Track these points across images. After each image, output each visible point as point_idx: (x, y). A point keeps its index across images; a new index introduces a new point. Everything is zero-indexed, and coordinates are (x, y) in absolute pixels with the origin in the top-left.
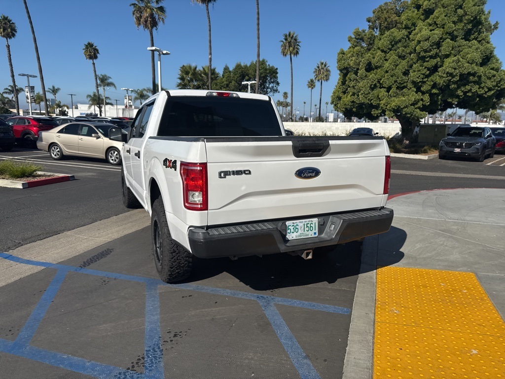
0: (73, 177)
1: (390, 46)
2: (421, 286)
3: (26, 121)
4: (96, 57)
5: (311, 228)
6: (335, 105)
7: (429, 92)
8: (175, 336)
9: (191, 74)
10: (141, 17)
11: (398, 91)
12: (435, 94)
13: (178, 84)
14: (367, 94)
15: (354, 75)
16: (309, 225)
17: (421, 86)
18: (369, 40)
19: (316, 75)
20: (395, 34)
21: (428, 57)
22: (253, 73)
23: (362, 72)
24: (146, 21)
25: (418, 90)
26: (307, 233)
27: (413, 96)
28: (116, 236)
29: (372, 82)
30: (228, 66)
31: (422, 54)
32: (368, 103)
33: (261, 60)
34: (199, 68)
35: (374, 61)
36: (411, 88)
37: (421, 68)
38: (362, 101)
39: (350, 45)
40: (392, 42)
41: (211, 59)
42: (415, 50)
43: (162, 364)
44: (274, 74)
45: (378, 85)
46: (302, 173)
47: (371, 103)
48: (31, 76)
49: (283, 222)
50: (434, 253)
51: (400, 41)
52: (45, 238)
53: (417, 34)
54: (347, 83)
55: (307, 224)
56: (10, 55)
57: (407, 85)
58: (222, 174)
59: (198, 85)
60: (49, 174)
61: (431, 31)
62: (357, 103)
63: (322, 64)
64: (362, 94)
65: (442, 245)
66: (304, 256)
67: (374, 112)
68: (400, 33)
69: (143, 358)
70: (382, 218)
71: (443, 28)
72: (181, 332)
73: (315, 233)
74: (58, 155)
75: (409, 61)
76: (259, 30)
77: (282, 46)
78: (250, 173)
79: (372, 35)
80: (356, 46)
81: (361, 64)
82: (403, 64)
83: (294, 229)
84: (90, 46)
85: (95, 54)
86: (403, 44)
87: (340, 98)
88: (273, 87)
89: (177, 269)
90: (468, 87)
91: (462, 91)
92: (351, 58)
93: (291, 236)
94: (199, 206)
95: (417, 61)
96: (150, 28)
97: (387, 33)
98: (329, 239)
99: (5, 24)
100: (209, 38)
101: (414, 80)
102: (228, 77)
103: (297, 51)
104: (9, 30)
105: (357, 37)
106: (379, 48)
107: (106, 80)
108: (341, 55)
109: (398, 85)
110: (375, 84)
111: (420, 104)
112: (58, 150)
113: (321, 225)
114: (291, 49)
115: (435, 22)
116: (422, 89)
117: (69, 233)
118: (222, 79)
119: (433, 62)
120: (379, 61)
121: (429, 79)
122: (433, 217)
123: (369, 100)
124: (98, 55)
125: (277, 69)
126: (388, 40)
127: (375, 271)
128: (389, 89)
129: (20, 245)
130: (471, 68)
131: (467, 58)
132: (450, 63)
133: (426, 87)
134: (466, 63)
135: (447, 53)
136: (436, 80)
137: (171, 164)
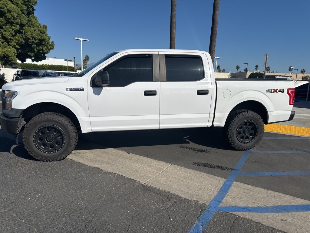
7: (15, 47)
12: (18, 48)
21: (15, 23)
31: (12, 20)
71: (17, 6)
90: (41, 47)
91: (37, 49)
130: (44, 37)
131: (39, 30)
132: (33, 31)
133: (14, 43)
134: (39, 32)
135: (25, 23)
136: (19, 39)
137: (277, 91)
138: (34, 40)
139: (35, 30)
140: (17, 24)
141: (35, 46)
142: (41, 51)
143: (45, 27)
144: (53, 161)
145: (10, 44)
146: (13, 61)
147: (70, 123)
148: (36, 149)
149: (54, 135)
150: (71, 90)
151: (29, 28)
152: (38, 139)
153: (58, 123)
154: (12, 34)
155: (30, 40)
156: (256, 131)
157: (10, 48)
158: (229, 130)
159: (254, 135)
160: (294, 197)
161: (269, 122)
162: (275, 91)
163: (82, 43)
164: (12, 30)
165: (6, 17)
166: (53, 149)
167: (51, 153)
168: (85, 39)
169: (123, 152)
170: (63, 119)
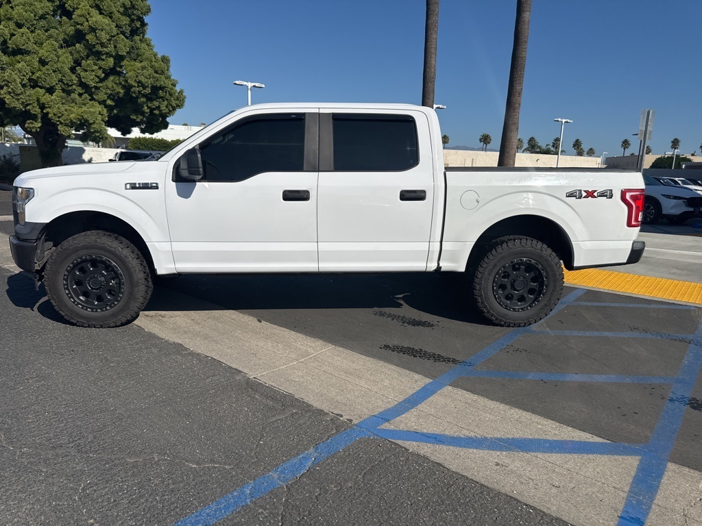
7: (105, 103)
11: (65, 96)
12: (111, 106)
14: (19, 94)
21: (103, 55)
31: (99, 48)
32: (22, 110)
37: (94, 67)
47: (27, 110)
71: (111, 17)
72: (630, 327)
90: (156, 104)
91: (148, 107)
95: (88, 57)
117: (258, 374)
121: (104, 85)
128: (50, 91)
130: (162, 81)
131: (152, 67)
132: (138, 69)
133: (101, 96)
134: (153, 72)
135: (125, 54)
136: (113, 87)
137: (595, 194)
138: (141, 88)
139: (143, 68)
140: (108, 55)
141: (145, 100)
142: (156, 112)
143: (165, 60)
144: (101, 327)
145: (95, 97)
146: (98, 132)
147: (133, 252)
148: (70, 302)
149: (103, 275)
150: (133, 187)
151: (132, 63)
152: (73, 282)
153: (110, 252)
154: (98, 77)
155: (133, 89)
156: (542, 284)
157: (93, 106)
158: (477, 280)
159: (537, 293)
160: (562, 425)
161: (576, 264)
162: (590, 194)
163: (249, 92)
164: (100, 68)
165: (87, 41)
166: (102, 303)
167: (97, 311)
168: (257, 85)
169: (251, 318)
170: (120, 245)
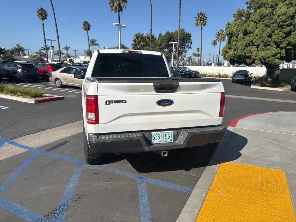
0: (63, 98)
1: (260, 19)
2: (245, 177)
3: (46, 66)
4: (89, 29)
5: (169, 137)
6: (224, 56)
7: (285, 48)
8: (80, 198)
9: (140, 38)
10: (113, 6)
11: (264, 47)
12: (290, 49)
13: (133, 44)
14: (244, 49)
15: (236, 38)
16: (167, 135)
17: (280, 44)
18: (246, 15)
19: (217, 37)
20: (264, 11)
22: (176, 37)
23: (241, 35)
24: (116, 8)
25: (278, 46)
26: (166, 140)
27: (274, 50)
28: (74, 133)
29: (247, 42)
30: (162, 33)
32: (244, 55)
33: (181, 29)
34: (145, 35)
35: (249, 29)
36: (273, 46)
37: (280, 33)
38: (240, 54)
39: (234, 19)
40: (261, 16)
41: (151, 29)
42: (276, 21)
43: (65, 215)
44: (189, 37)
45: (251, 43)
46: (161, 103)
47: (246, 55)
48: (53, 40)
49: (149, 132)
50: (262, 155)
51: (267, 15)
52: (35, 133)
53: (278, 11)
54: (231, 42)
55: (166, 134)
56: (44, 29)
57: (270, 44)
58: (108, 103)
59: (144, 45)
60: (51, 95)
61: (288, 8)
62: (237, 55)
63: (221, 30)
64: (240, 49)
65: (269, 150)
66: (162, 154)
67: (248, 61)
68: (267, 10)
69: (56, 210)
70: (217, 132)
72: (84, 196)
73: (171, 140)
74: (60, 85)
75: (272, 28)
76: (180, 11)
77: (196, 20)
78: (126, 102)
79: (248, 12)
80: (238, 19)
81: (241, 30)
82: (268, 31)
83: (157, 137)
84: (86, 23)
85: (88, 27)
86: (269, 17)
87: (227, 52)
88: (188, 45)
89: (92, 157)
92: (234, 27)
93: (155, 141)
94: (94, 121)
95: (278, 28)
96: (118, 12)
97: (258, 11)
98: (179, 144)
99: (42, 12)
100: (151, 17)
101: (275, 40)
102: (161, 39)
103: (205, 23)
104: (44, 15)
105: (239, 14)
106: (252, 21)
107: (94, 42)
108: (228, 26)
109: (264, 44)
110: (249, 43)
111: (279, 56)
112: (60, 82)
113: (176, 135)
114: (202, 22)
115: (291, 3)
116: (280, 46)
117: (49, 130)
118: (157, 41)
119: (288, 29)
120: (252, 29)
121: (286, 40)
122: (270, 131)
123: (244, 53)
124: (90, 28)
125: (191, 34)
126: (259, 15)
127: (219, 164)
128: (258, 46)
129: (21, 136)
154: (282, 37)
